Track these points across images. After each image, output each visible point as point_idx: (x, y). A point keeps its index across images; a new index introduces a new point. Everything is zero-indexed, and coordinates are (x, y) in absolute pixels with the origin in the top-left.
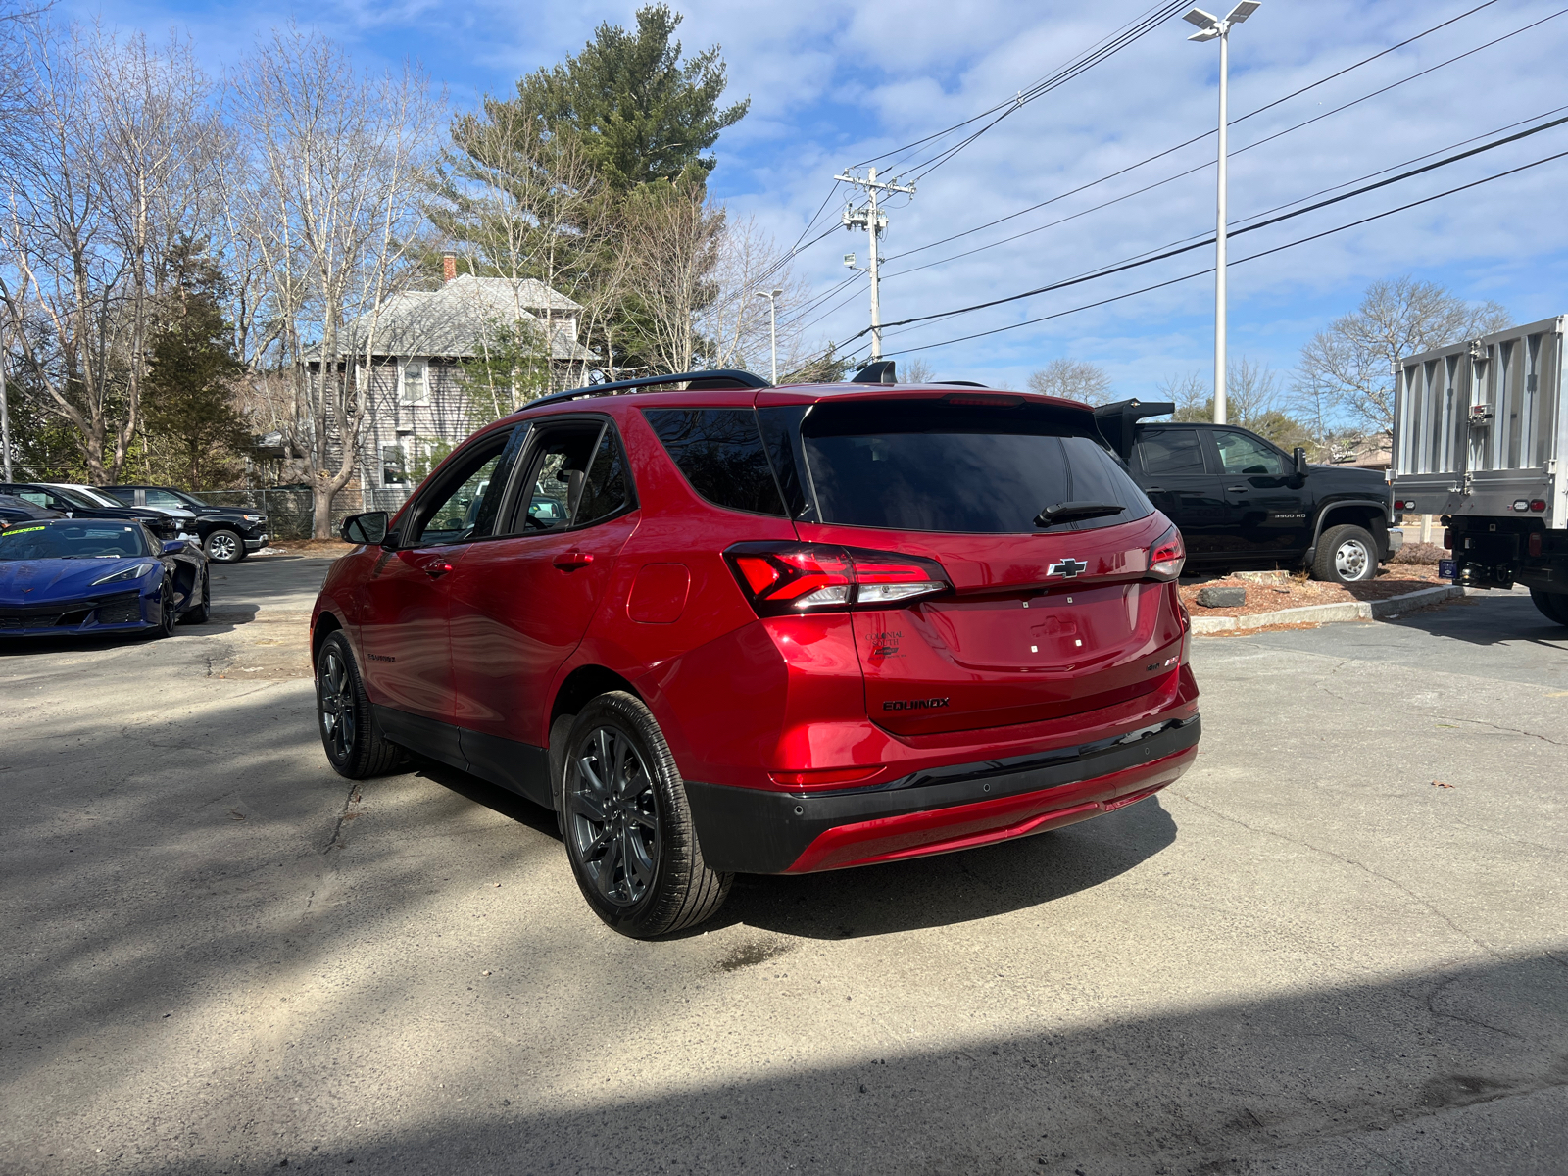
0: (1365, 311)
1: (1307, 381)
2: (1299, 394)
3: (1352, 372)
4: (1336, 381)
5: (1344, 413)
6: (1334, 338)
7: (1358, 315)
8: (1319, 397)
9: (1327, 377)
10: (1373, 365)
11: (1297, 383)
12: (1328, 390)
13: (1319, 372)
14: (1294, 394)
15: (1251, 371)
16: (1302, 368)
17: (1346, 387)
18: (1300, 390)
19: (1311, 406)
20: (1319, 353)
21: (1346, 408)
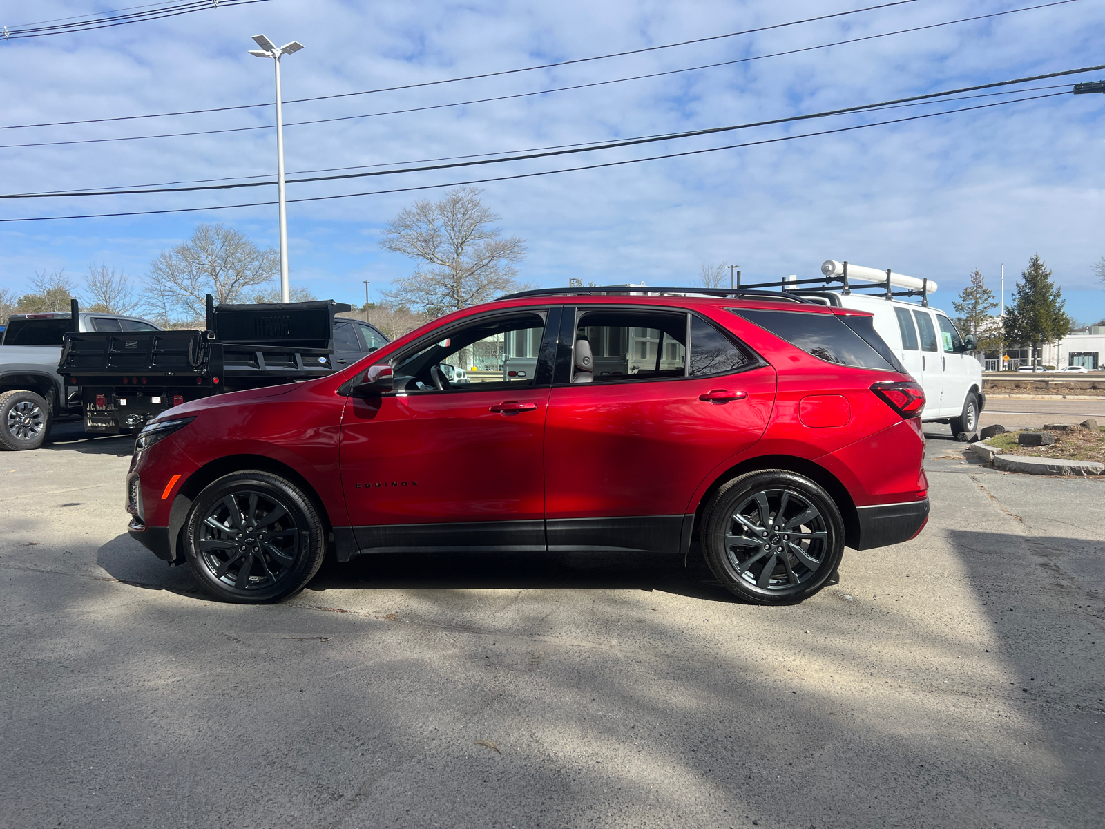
0: (195, 242)
1: (155, 286)
2: (150, 294)
3: (186, 282)
4: (176, 288)
5: (180, 310)
6: (174, 258)
7: (190, 244)
8: (165, 298)
9: (170, 284)
10: (199, 280)
11: (149, 286)
12: (170, 293)
13: (164, 280)
14: (147, 294)
15: (110, 272)
16: (151, 276)
17: (182, 292)
18: (151, 291)
19: (159, 304)
20: (163, 267)
21: (181, 307)
